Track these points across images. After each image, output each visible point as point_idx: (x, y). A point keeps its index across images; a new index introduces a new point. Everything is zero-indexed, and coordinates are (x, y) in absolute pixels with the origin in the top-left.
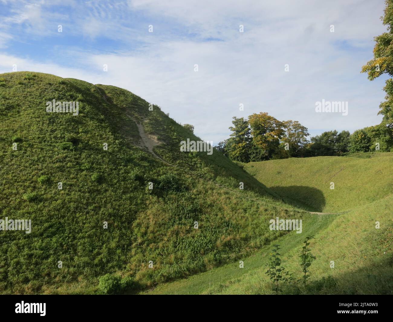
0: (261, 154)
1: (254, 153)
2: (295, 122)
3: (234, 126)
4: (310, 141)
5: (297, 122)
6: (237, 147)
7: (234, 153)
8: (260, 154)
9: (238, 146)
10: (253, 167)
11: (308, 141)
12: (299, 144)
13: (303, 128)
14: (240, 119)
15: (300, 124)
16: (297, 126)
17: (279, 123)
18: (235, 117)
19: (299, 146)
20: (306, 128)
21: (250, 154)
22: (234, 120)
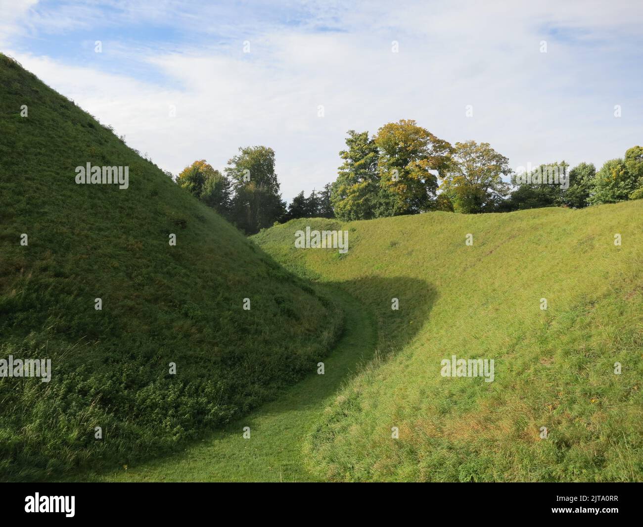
0: (395, 207)
1: (381, 204)
2: (483, 144)
3: (347, 149)
4: (510, 183)
5: (487, 145)
6: (348, 191)
7: (342, 204)
8: (393, 206)
9: (350, 189)
10: (355, 230)
11: (506, 183)
12: (490, 190)
13: (500, 159)
14: (360, 135)
15: (493, 150)
16: (487, 153)
17: (442, 143)
18: (353, 132)
19: (490, 195)
20: (505, 158)
21: (374, 207)
22: (350, 137)
